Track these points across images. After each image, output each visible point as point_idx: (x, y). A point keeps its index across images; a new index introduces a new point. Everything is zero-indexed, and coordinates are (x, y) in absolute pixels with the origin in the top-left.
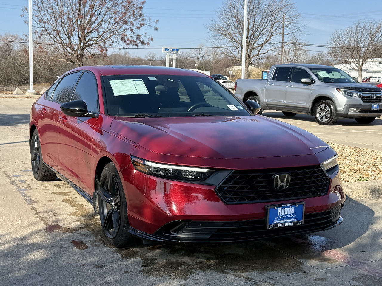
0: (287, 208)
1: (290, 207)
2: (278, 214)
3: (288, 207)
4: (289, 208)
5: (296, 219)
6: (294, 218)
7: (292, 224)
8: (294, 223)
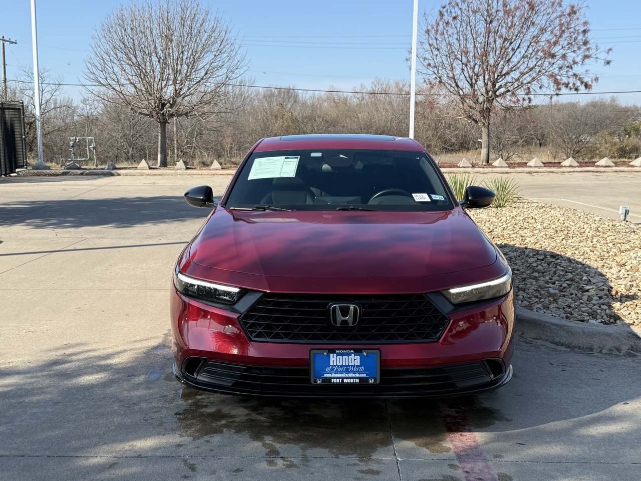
0: (347, 357)
1: (353, 355)
2: (331, 364)
3: (349, 355)
4: (350, 357)
5: (365, 375)
6: (360, 371)
7: (358, 381)
8: (361, 379)
